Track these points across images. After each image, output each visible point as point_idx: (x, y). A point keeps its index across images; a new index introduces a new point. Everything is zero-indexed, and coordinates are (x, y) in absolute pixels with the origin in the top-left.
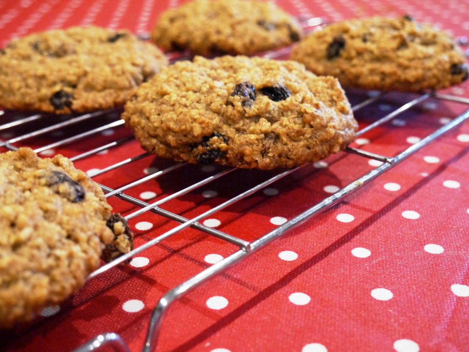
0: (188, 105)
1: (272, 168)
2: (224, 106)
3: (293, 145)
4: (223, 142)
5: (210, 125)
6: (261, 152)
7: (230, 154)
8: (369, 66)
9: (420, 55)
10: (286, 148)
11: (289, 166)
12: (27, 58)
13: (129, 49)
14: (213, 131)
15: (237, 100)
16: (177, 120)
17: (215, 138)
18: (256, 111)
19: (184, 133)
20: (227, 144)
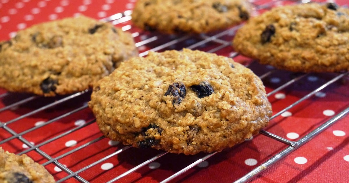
0: (132, 101)
1: (195, 154)
2: (160, 103)
3: (212, 135)
4: (157, 133)
5: (148, 118)
6: (187, 141)
7: (163, 142)
8: (293, 51)
9: (336, 42)
10: (206, 137)
11: (209, 151)
12: (26, 50)
13: (103, 39)
14: (150, 123)
15: (169, 99)
16: (123, 114)
17: (151, 129)
18: (184, 107)
19: (128, 124)
20: (161, 135)
